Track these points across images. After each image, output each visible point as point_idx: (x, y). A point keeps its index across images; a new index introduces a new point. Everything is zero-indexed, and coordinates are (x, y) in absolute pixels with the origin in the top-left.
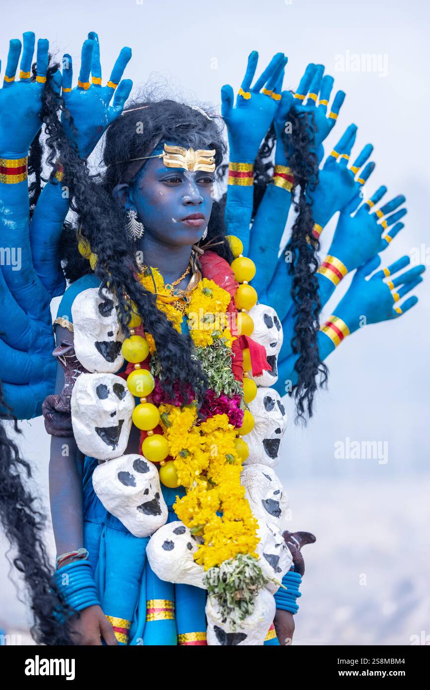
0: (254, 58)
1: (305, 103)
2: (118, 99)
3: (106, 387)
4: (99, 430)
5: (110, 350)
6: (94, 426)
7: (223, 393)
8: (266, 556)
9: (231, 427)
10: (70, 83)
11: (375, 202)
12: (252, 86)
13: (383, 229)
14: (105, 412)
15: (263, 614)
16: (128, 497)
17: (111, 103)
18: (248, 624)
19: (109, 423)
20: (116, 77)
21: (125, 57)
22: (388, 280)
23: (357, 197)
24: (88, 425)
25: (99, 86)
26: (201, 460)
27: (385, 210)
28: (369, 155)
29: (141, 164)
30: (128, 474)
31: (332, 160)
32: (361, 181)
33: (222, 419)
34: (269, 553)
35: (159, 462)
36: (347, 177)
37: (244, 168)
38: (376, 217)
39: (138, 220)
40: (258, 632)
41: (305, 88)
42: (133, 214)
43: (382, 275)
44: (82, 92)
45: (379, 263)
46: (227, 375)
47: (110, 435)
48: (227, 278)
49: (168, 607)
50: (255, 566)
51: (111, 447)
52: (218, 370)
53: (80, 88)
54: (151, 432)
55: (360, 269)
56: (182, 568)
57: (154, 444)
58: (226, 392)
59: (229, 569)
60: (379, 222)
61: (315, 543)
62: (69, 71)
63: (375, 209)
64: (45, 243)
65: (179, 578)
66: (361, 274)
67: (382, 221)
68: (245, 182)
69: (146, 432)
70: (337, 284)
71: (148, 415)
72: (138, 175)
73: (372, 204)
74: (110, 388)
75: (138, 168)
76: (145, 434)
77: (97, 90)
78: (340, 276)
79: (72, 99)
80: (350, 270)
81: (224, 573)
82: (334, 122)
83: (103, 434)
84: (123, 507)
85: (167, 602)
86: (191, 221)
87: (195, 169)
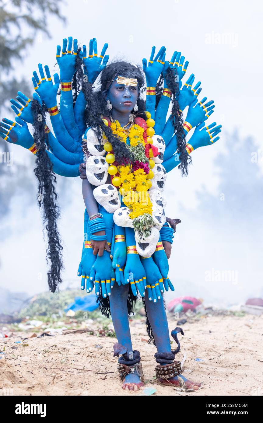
0: (154, 49)
1: (174, 65)
2: (104, 62)
3: (98, 160)
4: (95, 175)
5: (100, 148)
6: (93, 173)
7: (142, 161)
8: (156, 217)
9: (145, 173)
10: (86, 56)
11: (202, 102)
12: (154, 59)
13: (206, 113)
14: (97, 168)
15: (155, 236)
16: (105, 197)
17: (102, 63)
18: (149, 239)
19: (99, 172)
20: (103, 54)
21: (106, 47)
22: (208, 131)
23: (196, 100)
24: (91, 173)
25: (96, 57)
26: (133, 184)
27: (206, 105)
28: (199, 85)
29: (111, 83)
30: (105, 190)
31: (185, 86)
32: (197, 94)
33: (141, 170)
34: (157, 216)
35: (118, 187)
36: (191, 93)
37: (152, 89)
38: (203, 108)
39: (110, 103)
40: (153, 242)
41: (173, 61)
42: (108, 101)
43: (206, 129)
44: (90, 59)
45: (204, 125)
46: (143, 156)
47: (100, 176)
48: (144, 124)
49: (122, 237)
50: (150, 217)
51: (100, 181)
52: (140, 154)
53: (90, 57)
54: (115, 176)
55: (197, 126)
56: (125, 221)
57: (116, 180)
58: (143, 161)
59: (141, 218)
60: (204, 110)
61: (181, 223)
62: (85, 50)
63: (202, 105)
64: (79, 114)
65: (124, 224)
66: (198, 128)
67: (205, 109)
68: (152, 94)
69: (113, 176)
70: (189, 131)
71: (113, 170)
72: (110, 87)
73: (201, 103)
74: (100, 160)
75: (110, 85)
76: (113, 177)
77: (96, 58)
78: (189, 129)
79: (87, 61)
80: (193, 127)
81: (139, 219)
82: (185, 72)
83: (97, 176)
84: (103, 201)
85: (122, 236)
86: (126, 104)
87: (129, 85)
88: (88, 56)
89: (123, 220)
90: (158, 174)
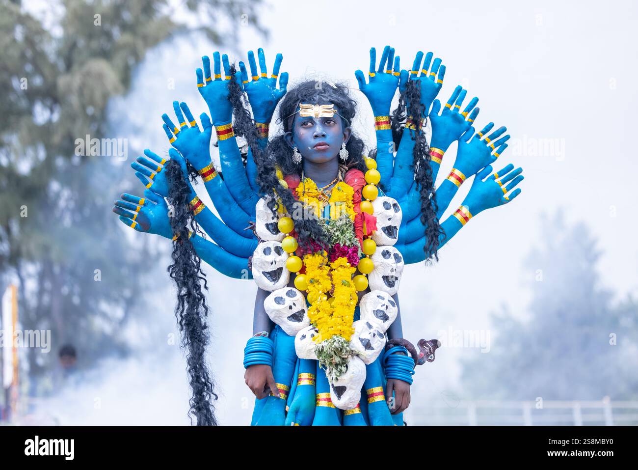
0: (373, 52)
1: (419, 75)
2: (281, 84)
3: (270, 248)
4: (264, 273)
5: (275, 228)
6: (262, 271)
7: (344, 245)
8: (361, 340)
9: (349, 265)
10: (247, 79)
11: (484, 133)
12: (377, 69)
13: (491, 149)
14: (267, 262)
15: (353, 373)
16: (278, 311)
17: (278, 86)
18: (344, 380)
20: (276, 73)
21: (279, 59)
22: (498, 180)
23: (469, 129)
24: (259, 271)
25: (265, 78)
26: (327, 285)
27: (492, 137)
28: (475, 104)
29: (294, 116)
30: (282, 298)
31: (447, 109)
32: (470, 120)
33: (343, 261)
34: (363, 338)
35: (305, 291)
36: (457, 119)
37: (384, 119)
38: (485, 142)
39: (299, 152)
40: (352, 384)
41: (416, 67)
42: (296, 149)
43: (494, 178)
44: (255, 82)
45: (491, 170)
46: (349, 234)
47: (274, 275)
50: (339, 341)
51: (273, 283)
52: (343, 232)
53: (254, 80)
54: (298, 273)
55: (477, 175)
56: (307, 349)
57: (300, 279)
58: (347, 244)
59: (325, 344)
60: (488, 145)
62: (243, 69)
63: (484, 137)
65: (307, 355)
66: (478, 178)
67: (491, 144)
68: (384, 127)
69: (295, 273)
70: (459, 186)
71: (294, 262)
72: (293, 125)
73: (481, 134)
74: (273, 249)
75: (292, 121)
76: (296, 275)
77: (264, 80)
78: (461, 181)
79: (249, 87)
80: (468, 175)
81: (323, 347)
82: (440, 86)
83: (268, 275)
84: (278, 317)
85: (309, 374)
86: (318, 147)
87: (320, 116)
88: (250, 79)
89: (304, 348)
90: (383, 263)
